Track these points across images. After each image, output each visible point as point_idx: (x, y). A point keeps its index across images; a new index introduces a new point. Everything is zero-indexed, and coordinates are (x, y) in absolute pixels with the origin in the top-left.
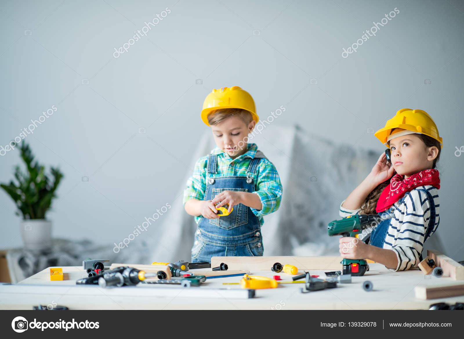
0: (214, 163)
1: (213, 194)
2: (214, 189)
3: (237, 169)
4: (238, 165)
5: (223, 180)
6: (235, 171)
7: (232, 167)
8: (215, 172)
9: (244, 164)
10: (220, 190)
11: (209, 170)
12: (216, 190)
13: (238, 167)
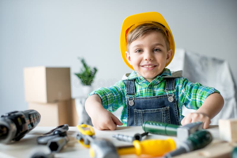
0: (132, 84)
1: (135, 114)
2: (136, 109)
3: (155, 90)
4: (156, 87)
5: (143, 101)
6: (154, 92)
7: (150, 90)
8: (134, 92)
9: (161, 85)
10: (142, 111)
11: (128, 91)
12: (138, 111)
13: (156, 88)
